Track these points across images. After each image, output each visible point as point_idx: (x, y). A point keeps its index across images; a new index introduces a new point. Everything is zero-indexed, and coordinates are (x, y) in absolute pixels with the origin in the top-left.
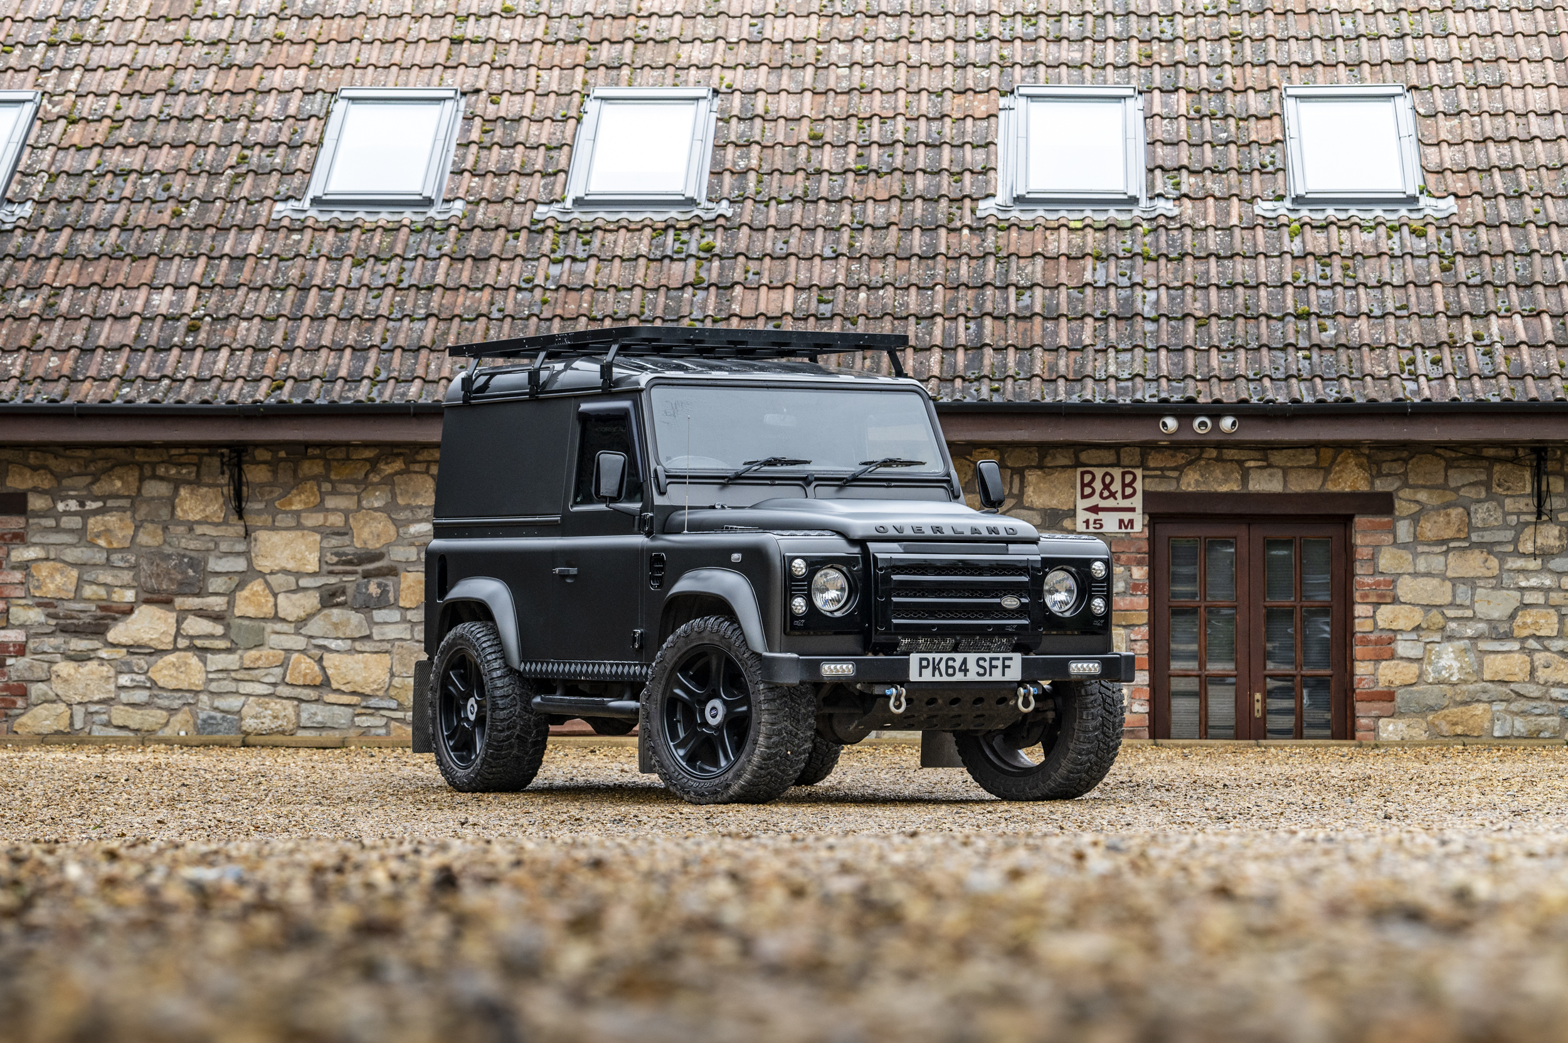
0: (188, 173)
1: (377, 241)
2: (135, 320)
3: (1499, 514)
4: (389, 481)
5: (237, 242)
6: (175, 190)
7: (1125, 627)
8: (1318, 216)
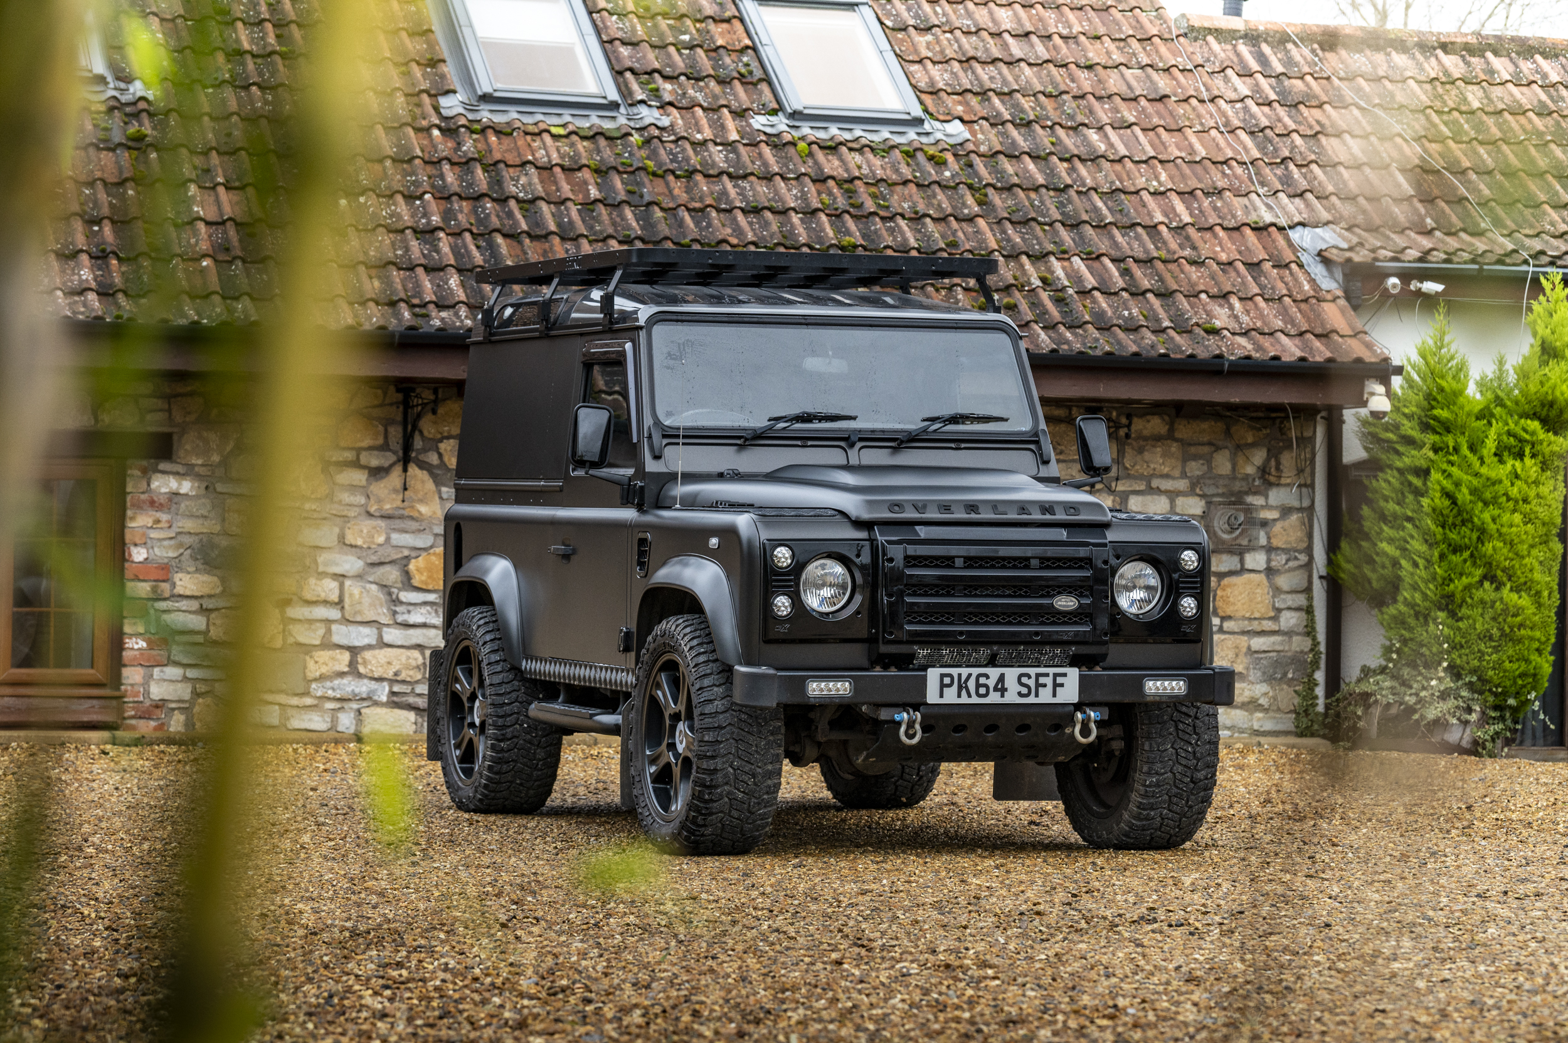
8: (822, 135)
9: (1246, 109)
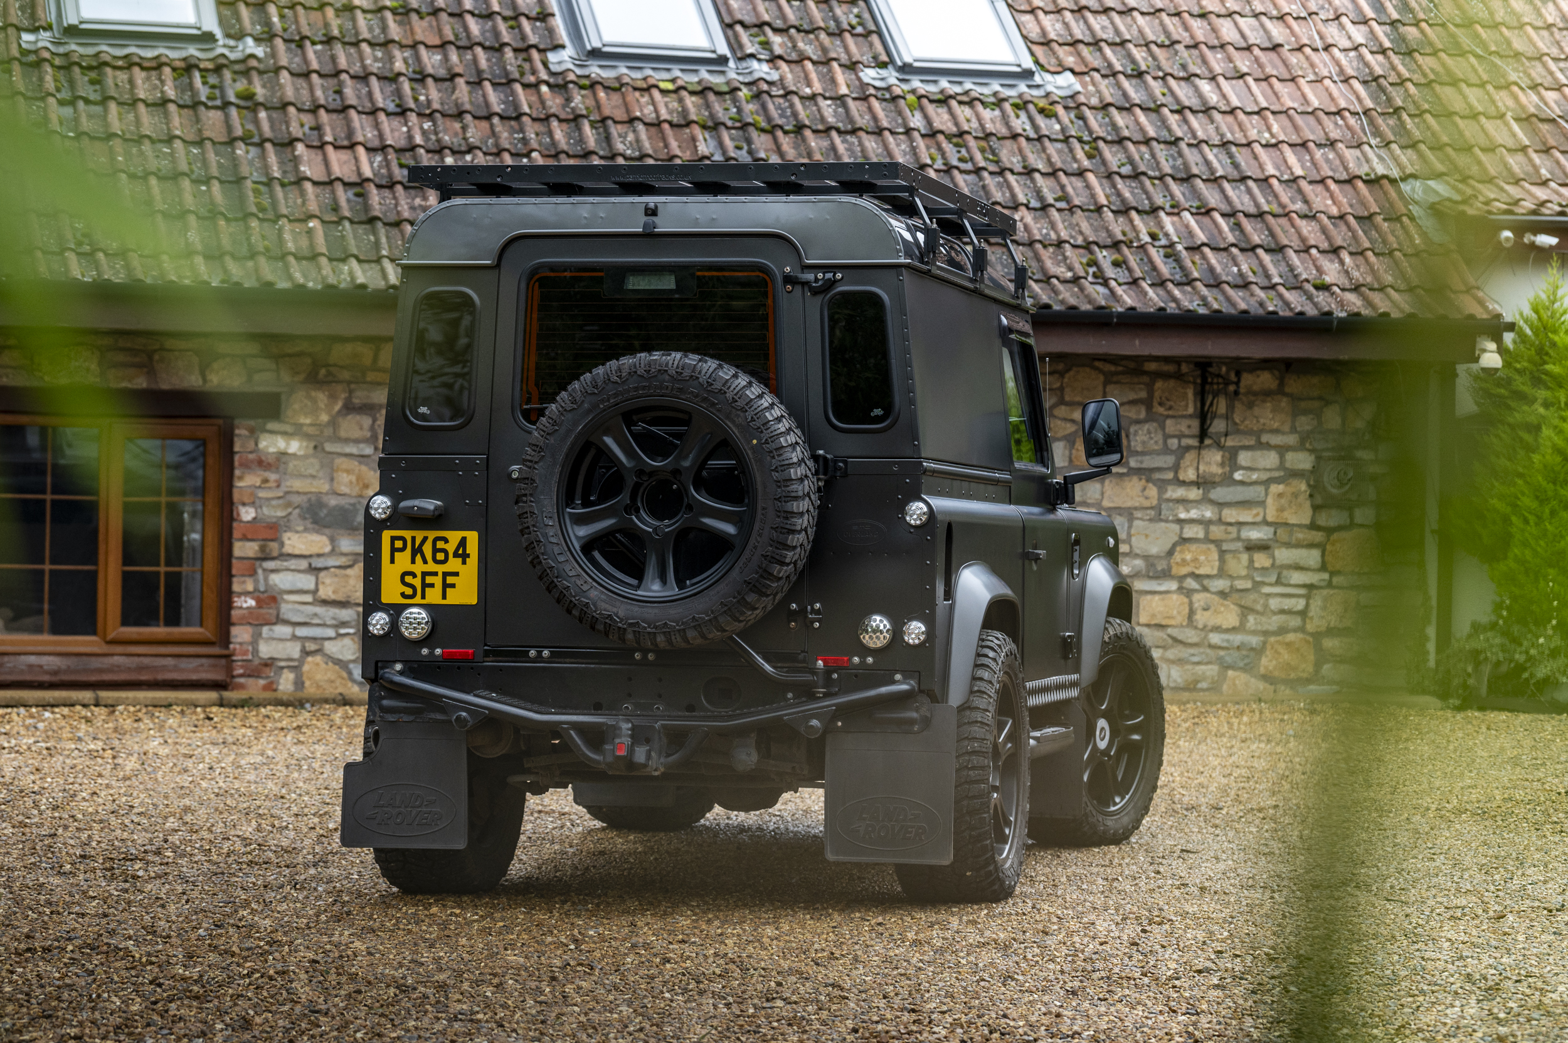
3: (1159, 437)
8: (932, 88)
9: (1361, 57)
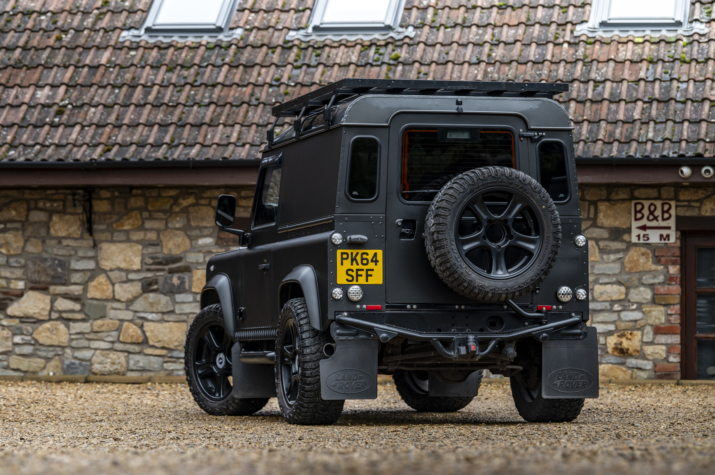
0: (70, 12)
1: (183, 55)
2: (24, 107)
4: (185, 211)
5: (95, 56)
6: (60, 24)
7: (665, 305)
